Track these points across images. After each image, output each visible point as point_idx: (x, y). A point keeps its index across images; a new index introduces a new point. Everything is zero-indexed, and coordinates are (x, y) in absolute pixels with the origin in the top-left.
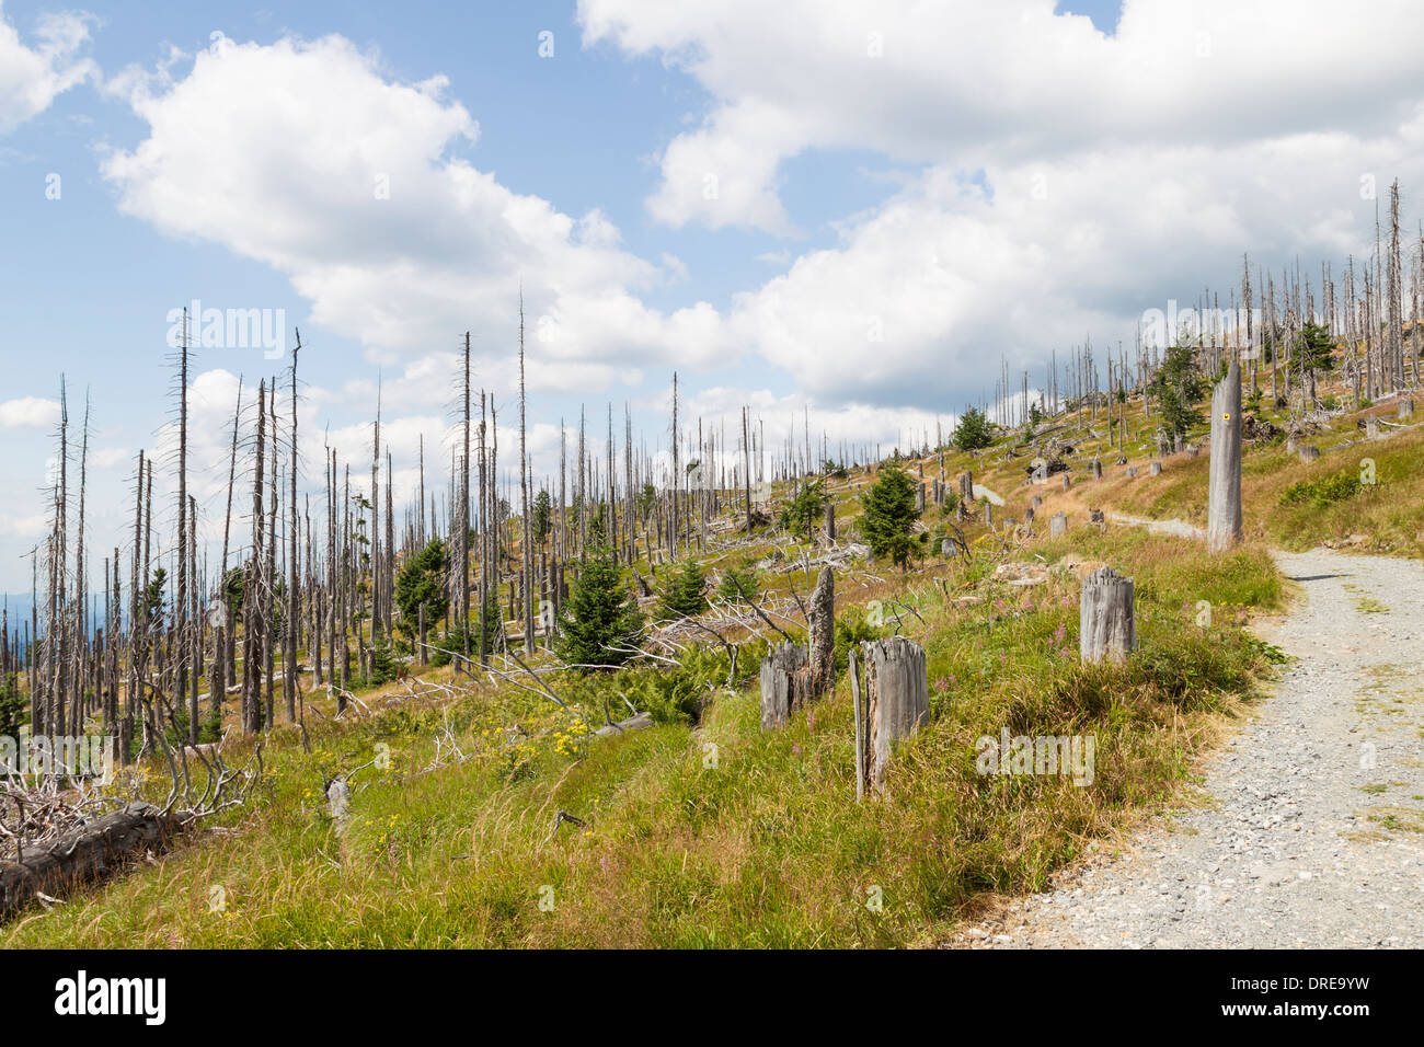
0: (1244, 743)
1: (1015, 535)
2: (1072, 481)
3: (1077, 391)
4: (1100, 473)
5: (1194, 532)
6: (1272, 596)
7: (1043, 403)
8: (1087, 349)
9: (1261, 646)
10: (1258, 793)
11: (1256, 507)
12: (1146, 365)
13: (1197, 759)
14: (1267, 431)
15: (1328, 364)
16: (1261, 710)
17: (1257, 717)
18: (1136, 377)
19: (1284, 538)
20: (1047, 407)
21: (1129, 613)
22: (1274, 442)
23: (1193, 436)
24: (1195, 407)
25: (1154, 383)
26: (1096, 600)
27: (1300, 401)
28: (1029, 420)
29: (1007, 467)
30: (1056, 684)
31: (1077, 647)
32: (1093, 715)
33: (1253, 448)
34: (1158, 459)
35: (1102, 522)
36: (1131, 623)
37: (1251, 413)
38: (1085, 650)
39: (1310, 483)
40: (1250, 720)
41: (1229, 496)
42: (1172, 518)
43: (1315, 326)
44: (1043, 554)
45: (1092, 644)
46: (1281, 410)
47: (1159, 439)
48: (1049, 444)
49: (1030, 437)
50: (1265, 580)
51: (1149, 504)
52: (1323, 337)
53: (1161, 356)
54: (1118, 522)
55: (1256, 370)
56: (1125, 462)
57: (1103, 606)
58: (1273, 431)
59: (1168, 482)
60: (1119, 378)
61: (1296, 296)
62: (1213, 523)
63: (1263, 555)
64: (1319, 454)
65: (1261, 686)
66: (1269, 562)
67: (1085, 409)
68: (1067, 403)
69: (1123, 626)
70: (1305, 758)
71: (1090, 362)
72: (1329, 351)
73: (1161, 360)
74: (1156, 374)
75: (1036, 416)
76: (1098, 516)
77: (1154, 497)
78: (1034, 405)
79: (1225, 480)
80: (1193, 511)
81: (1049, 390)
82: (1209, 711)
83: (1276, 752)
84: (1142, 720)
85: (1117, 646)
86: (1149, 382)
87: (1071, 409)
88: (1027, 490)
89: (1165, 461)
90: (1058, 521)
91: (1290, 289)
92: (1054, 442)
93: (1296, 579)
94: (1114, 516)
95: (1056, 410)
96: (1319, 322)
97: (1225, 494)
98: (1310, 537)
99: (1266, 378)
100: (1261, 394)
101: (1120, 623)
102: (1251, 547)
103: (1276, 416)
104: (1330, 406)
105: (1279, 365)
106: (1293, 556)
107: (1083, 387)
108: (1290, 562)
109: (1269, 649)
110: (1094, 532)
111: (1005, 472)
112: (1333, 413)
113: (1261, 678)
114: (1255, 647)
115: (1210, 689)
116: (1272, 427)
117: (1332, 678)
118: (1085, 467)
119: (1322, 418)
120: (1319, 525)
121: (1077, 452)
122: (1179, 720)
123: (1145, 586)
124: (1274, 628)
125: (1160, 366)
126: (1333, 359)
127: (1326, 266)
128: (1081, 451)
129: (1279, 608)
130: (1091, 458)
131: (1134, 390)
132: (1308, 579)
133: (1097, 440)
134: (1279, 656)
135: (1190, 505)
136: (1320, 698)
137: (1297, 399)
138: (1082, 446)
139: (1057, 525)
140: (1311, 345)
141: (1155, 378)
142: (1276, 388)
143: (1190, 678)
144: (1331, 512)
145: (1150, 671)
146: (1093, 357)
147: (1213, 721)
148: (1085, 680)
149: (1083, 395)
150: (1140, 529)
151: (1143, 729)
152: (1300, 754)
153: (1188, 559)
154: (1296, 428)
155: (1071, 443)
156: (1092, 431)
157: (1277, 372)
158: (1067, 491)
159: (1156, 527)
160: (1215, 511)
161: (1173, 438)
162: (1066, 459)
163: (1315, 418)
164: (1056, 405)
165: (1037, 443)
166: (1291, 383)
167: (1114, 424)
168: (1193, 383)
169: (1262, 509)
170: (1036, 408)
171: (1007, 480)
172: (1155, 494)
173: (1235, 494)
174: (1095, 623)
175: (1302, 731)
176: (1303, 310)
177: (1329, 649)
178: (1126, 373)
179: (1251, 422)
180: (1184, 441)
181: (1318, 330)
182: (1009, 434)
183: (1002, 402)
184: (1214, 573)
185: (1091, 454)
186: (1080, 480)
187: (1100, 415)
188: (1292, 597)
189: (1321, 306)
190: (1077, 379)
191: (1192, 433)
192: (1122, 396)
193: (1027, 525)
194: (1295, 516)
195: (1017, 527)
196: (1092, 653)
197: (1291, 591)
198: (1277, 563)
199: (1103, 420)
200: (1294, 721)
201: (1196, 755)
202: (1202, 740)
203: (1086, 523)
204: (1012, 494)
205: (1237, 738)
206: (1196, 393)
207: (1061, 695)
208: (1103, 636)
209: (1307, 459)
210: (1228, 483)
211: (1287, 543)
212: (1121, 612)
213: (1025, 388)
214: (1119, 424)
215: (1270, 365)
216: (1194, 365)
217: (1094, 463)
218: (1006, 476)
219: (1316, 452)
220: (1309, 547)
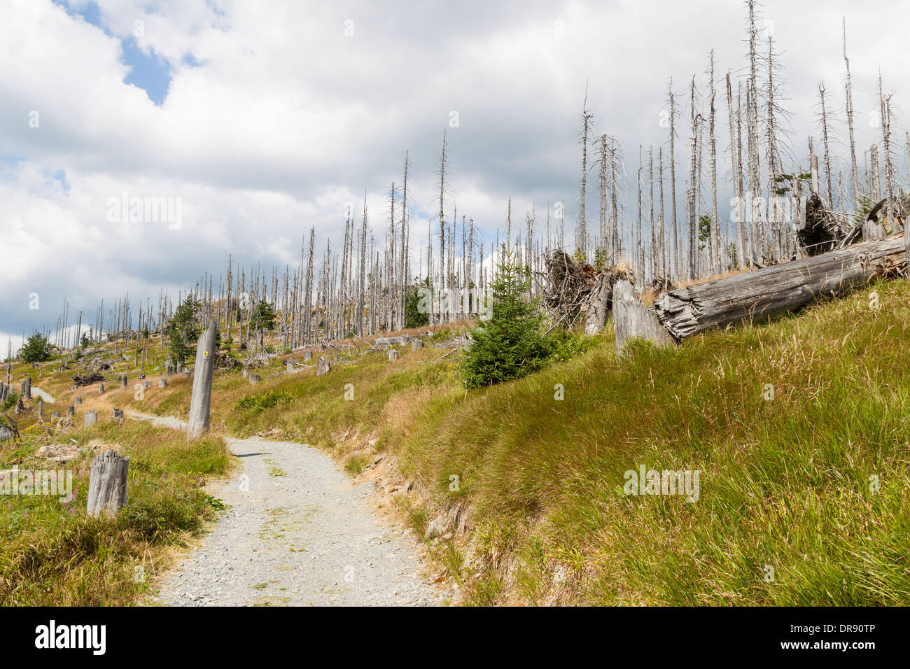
0: (190, 564)
1: (58, 425)
2: (105, 388)
3: (116, 328)
4: (126, 383)
5: (181, 425)
6: (222, 467)
7: (91, 334)
8: (126, 300)
9: (210, 499)
10: (192, 597)
11: (221, 411)
12: (164, 315)
13: (157, 577)
14: (233, 363)
15: (271, 326)
16: (204, 541)
17: (201, 546)
18: (157, 323)
19: (236, 430)
20: (94, 336)
21: (123, 481)
22: (236, 370)
23: (188, 363)
24: (192, 345)
25: (168, 327)
26: (102, 473)
27: (254, 346)
28: (80, 345)
29: (59, 376)
30: (63, 533)
31: (85, 505)
32: (88, 553)
33: (223, 373)
34: (165, 376)
35: (122, 416)
36: (124, 488)
37: (225, 351)
38: (89, 508)
39: (253, 397)
40: (195, 548)
41: (203, 403)
42: (169, 415)
43: (266, 303)
44: (76, 439)
45: (96, 503)
46: (243, 351)
47: (167, 363)
48: (93, 362)
49: (79, 356)
50: (220, 456)
51: (156, 405)
52: (270, 310)
53: (175, 311)
54: (133, 417)
55: (231, 325)
56: (144, 377)
57: (106, 476)
58: (237, 364)
59: (169, 392)
60: (146, 322)
61: (257, 284)
62: (192, 420)
63: (220, 441)
64: (260, 380)
65: (206, 525)
66: (223, 445)
67: (120, 340)
68: (109, 335)
69: (119, 490)
70: (224, 570)
71: (128, 309)
72: (272, 318)
73: (174, 313)
74: (170, 322)
75: (86, 342)
76: (119, 413)
77: (160, 402)
78: (85, 334)
79: (202, 393)
80: (183, 411)
81: (97, 325)
82: (170, 544)
83: (207, 568)
84: (123, 554)
85: (114, 504)
86: (165, 326)
87: (111, 339)
88: (72, 393)
89: (170, 379)
90: (91, 416)
91: (254, 279)
92: (96, 361)
93: (238, 456)
94: (131, 413)
95: (100, 339)
96: (269, 301)
97: (201, 402)
98: (250, 430)
99: (235, 331)
100: (232, 340)
101: (116, 488)
102: (214, 435)
103: (240, 355)
104: (269, 351)
105: (244, 324)
106: (239, 441)
107: (121, 326)
108: (236, 445)
109: (215, 501)
110: (114, 424)
111: (58, 380)
112: (271, 355)
113: (207, 520)
114: (207, 500)
115: (173, 529)
116: (236, 361)
117: (249, 518)
118: (116, 379)
119: (264, 358)
120: (255, 422)
121: (112, 368)
122: (148, 552)
123: (143, 461)
124: (221, 487)
125: (173, 317)
126: (275, 323)
127: (275, 269)
128: (115, 368)
129: (226, 474)
130: (121, 373)
131: (155, 331)
132: (245, 456)
133: (126, 362)
134: (221, 505)
135: (182, 407)
136: (240, 531)
137: (252, 345)
138: (116, 365)
139: (90, 418)
140: (263, 314)
141: (169, 324)
142: (242, 337)
143: (161, 523)
144: (262, 415)
145: (133, 520)
146: (129, 306)
147: (172, 551)
148: (86, 528)
149: (121, 330)
150: (145, 422)
151: (122, 560)
152: (221, 568)
153: (174, 443)
154: (249, 363)
155: (109, 362)
156: (124, 356)
157: (243, 328)
158: (102, 394)
159: (158, 421)
160: (194, 413)
161: (176, 364)
162: (104, 373)
163: (260, 358)
164: (101, 336)
165: (84, 360)
166: (250, 335)
167: (139, 352)
168: (193, 330)
169: (224, 412)
170: (86, 337)
171: (59, 385)
172: (160, 399)
173: (207, 403)
174: (99, 489)
175: (226, 553)
176: (260, 293)
177: (251, 499)
178: (151, 319)
179: (224, 357)
180: (183, 366)
181: (267, 305)
182: (64, 353)
183: (61, 330)
184: (189, 452)
185: (121, 370)
186: (112, 388)
187: (130, 345)
188: (235, 467)
189: (271, 292)
190: (117, 320)
191: (189, 361)
192: (146, 334)
193: (68, 418)
194: (243, 417)
195: (61, 419)
196: (94, 509)
197: (234, 463)
198: (228, 446)
199: (132, 348)
200: (222, 547)
201: (157, 575)
202: (162, 564)
203: (109, 419)
204: (61, 396)
205: (185, 561)
206: (193, 336)
207: (66, 540)
208: (103, 497)
209: (253, 382)
210: (203, 395)
211: (237, 433)
212: (118, 481)
213: (80, 323)
214: (142, 352)
215: (239, 323)
216: (195, 318)
217: (123, 377)
218: (58, 382)
219: (259, 378)
220: (249, 436)
